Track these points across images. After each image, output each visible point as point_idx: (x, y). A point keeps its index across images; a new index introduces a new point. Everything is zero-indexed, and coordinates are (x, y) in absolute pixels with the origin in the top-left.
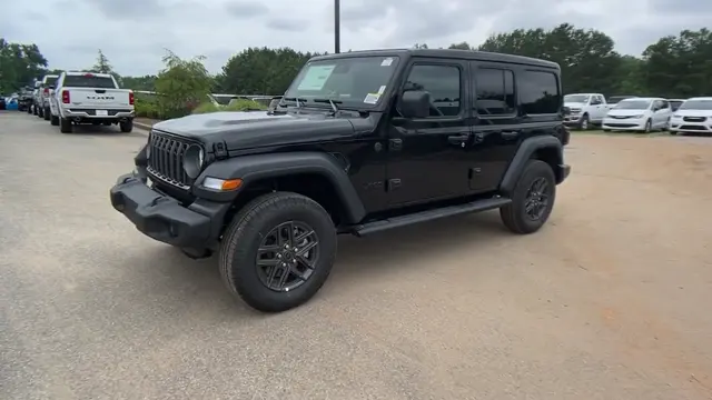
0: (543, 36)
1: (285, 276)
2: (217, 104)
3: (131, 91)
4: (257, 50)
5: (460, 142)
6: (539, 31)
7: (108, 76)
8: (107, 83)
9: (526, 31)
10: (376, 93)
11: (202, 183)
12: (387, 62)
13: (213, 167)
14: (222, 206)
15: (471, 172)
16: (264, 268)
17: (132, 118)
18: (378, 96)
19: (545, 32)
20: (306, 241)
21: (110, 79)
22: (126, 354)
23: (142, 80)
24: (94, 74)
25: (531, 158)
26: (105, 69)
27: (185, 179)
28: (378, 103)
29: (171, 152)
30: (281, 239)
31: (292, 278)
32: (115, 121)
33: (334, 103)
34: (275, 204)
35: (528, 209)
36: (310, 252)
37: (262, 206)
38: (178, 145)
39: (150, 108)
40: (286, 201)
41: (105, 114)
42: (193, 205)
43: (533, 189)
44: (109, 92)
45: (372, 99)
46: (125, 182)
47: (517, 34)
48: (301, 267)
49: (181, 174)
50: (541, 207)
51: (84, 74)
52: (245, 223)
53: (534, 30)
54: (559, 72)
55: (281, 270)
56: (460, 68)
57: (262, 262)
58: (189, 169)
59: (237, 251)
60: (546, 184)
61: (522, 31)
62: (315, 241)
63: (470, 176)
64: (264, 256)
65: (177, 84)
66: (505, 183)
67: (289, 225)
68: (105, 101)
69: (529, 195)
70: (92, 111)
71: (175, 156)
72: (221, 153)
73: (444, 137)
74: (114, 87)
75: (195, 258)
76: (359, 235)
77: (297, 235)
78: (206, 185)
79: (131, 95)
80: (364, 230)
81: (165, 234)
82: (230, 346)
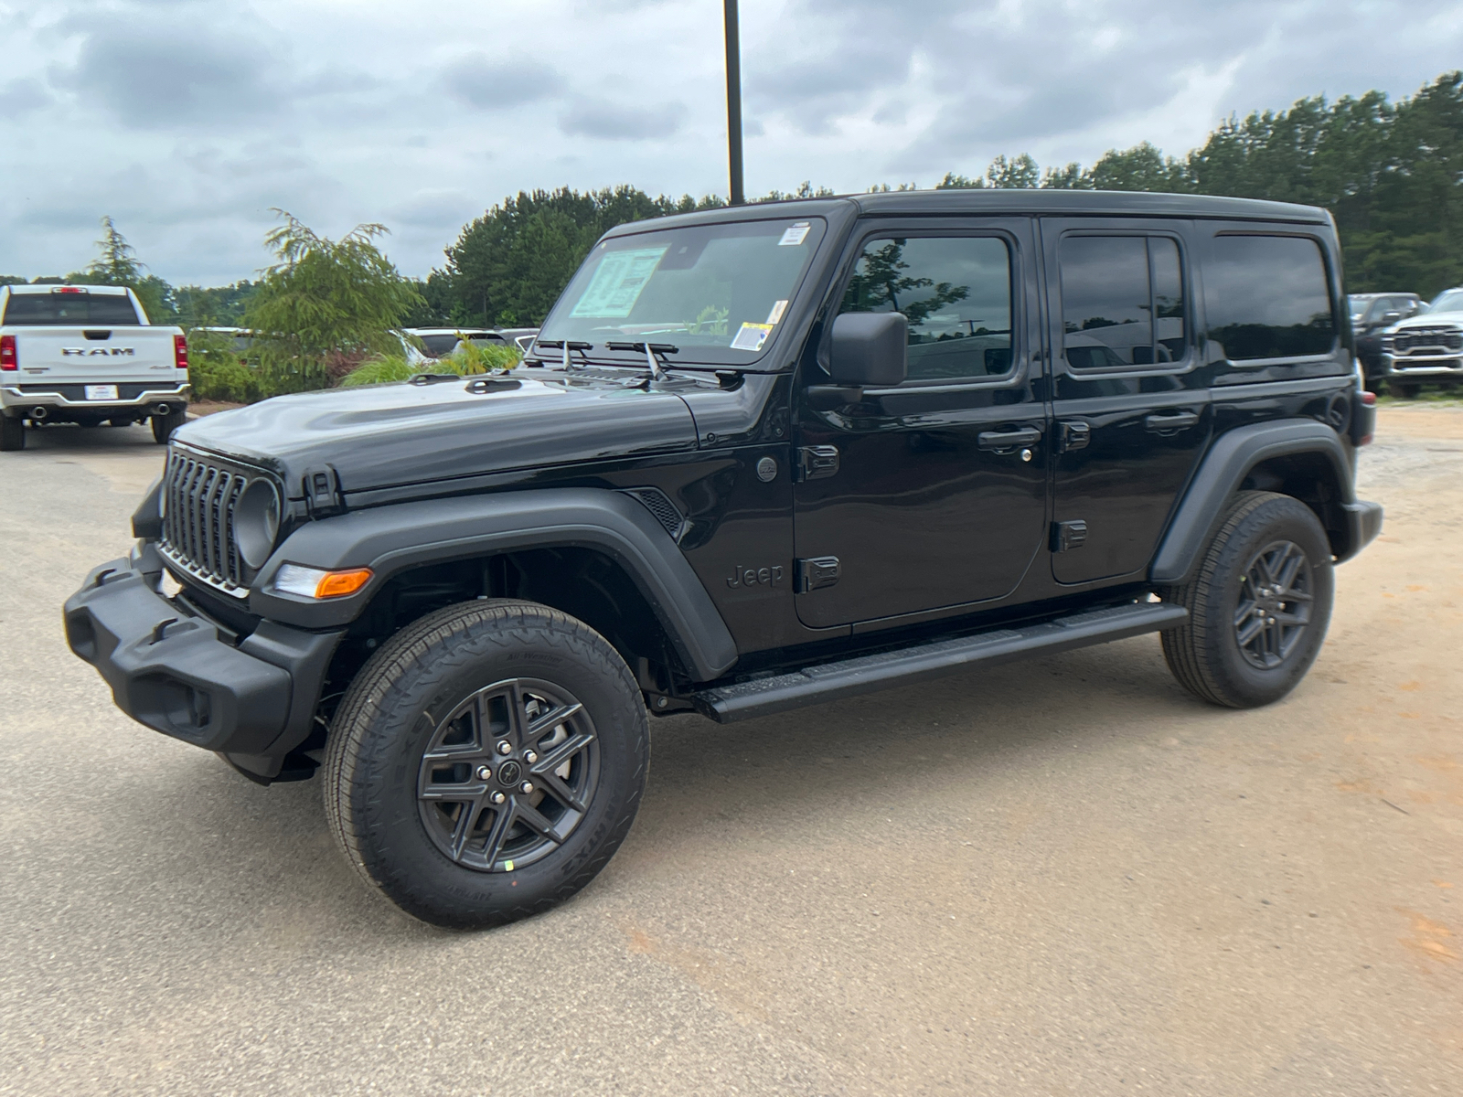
0: (1386, 112)
1: (502, 827)
2: (416, 357)
3: (179, 331)
4: (541, 199)
5: (1017, 447)
6: (1373, 98)
7: (120, 291)
8: (119, 312)
9: (1332, 102)
10: (763, 321)
11: (273, 580)
12: (796, 235)
13: (301, 539)
14: (317, 641)
15: (1054, 530)
16: (447, 807)
17: (183, 405)
18: (767, 328)
19: (1393, 102)
20: (560, 732)
21: (125, 301)
22: (73, 1034)
23: (228, 295)
24: (82, 288)
25: (1247, 483)
26: (120, 271)
27: (239, 572)
28: (768, 348)
29: (208, 498)
30: (487, 726)
31: (525, 834)
32: (138, 413)
33: (655, 350)
34: (467, 633)
35: (1245, 637)
36: (575, 761)
37: (433, 639)
38: (223, 480)
39: (240, 375)
40: (495, 623)
41: (110, 396)
42: (254, 639)
43: (1258, 576)
44: (121, 336)
45: (752, 338)
46: (100, 581)
47: (1304, 113)
48: (551, 805)
49: (231, 557)
50: (1287, 629)
51: (57, 288)
52: (385, 685)
53: (1359, 97)
54: (1332, 235)
55: (488, 813)
56: (1010, 243)
57: (433, 792)
58: (248, 542)
59: (364, 762)
60: (1301, 559)
61: (1321, 101)
62: (586, 732)
63: (1053, 545)
64: (441, 776)
65: (307, 307)
66: (1167, 560)
67: (510, 687)
68: (112, 359)
69: (1245, 595)
70: (76, 390)
71: (215, 510)
72: (323, 499)
73: (968, 434)
74: (136, 322)
75: (264, 781)
76: (715, 716)
77: (535, 716)
78: (282, 586)
79: (180, 342)
80: (730, 701)
81: (182, 717)
82: (344, 1016)
